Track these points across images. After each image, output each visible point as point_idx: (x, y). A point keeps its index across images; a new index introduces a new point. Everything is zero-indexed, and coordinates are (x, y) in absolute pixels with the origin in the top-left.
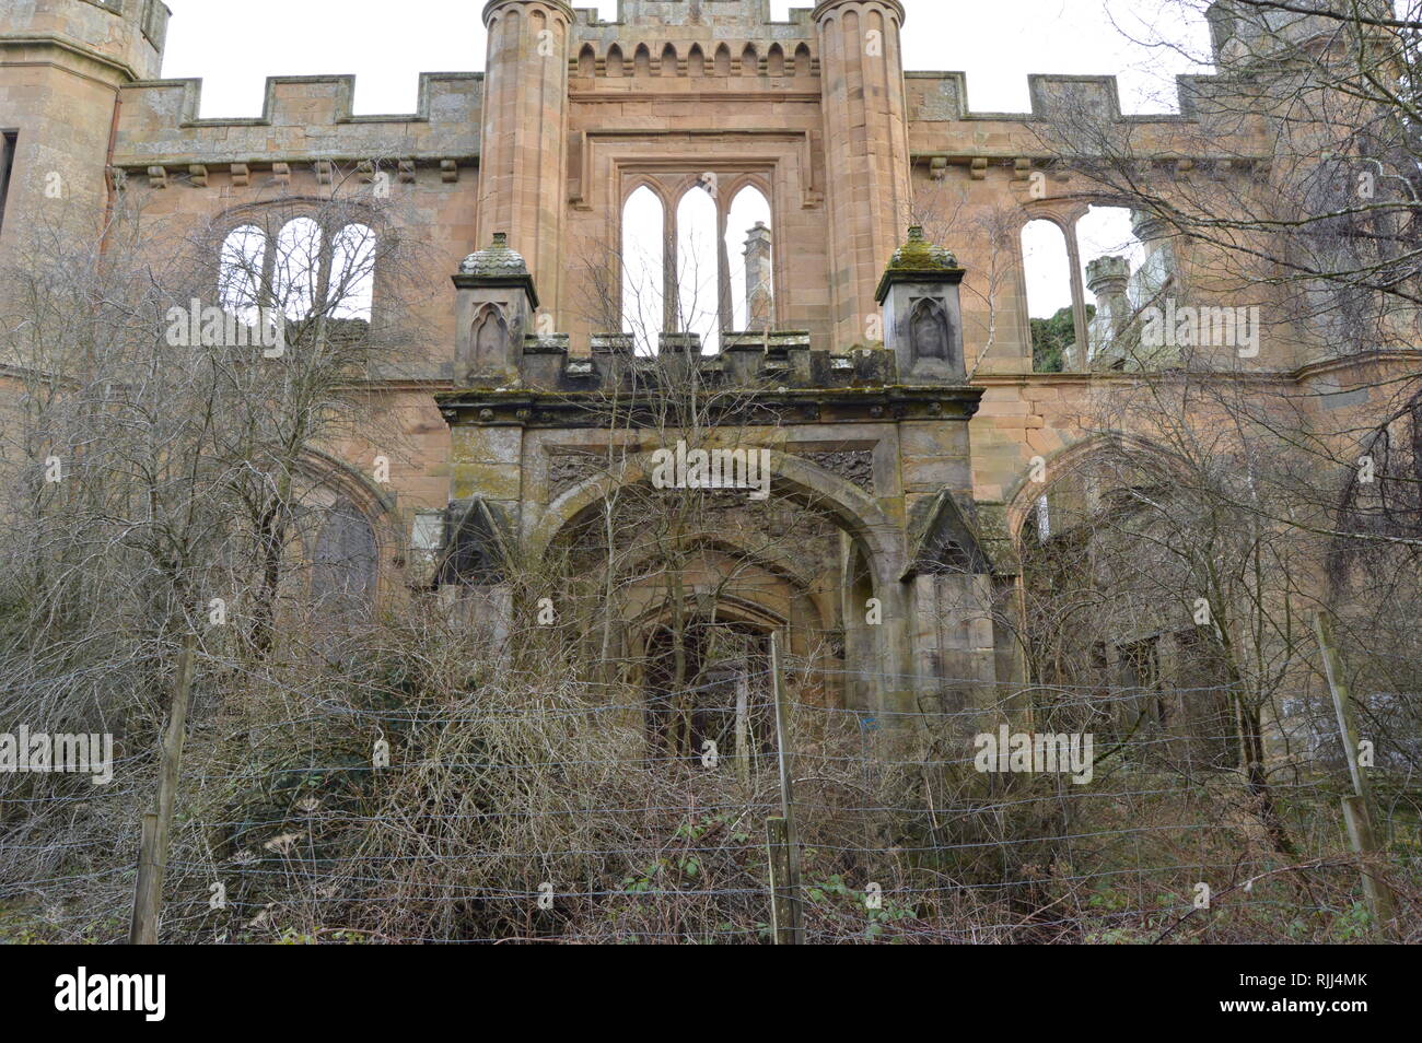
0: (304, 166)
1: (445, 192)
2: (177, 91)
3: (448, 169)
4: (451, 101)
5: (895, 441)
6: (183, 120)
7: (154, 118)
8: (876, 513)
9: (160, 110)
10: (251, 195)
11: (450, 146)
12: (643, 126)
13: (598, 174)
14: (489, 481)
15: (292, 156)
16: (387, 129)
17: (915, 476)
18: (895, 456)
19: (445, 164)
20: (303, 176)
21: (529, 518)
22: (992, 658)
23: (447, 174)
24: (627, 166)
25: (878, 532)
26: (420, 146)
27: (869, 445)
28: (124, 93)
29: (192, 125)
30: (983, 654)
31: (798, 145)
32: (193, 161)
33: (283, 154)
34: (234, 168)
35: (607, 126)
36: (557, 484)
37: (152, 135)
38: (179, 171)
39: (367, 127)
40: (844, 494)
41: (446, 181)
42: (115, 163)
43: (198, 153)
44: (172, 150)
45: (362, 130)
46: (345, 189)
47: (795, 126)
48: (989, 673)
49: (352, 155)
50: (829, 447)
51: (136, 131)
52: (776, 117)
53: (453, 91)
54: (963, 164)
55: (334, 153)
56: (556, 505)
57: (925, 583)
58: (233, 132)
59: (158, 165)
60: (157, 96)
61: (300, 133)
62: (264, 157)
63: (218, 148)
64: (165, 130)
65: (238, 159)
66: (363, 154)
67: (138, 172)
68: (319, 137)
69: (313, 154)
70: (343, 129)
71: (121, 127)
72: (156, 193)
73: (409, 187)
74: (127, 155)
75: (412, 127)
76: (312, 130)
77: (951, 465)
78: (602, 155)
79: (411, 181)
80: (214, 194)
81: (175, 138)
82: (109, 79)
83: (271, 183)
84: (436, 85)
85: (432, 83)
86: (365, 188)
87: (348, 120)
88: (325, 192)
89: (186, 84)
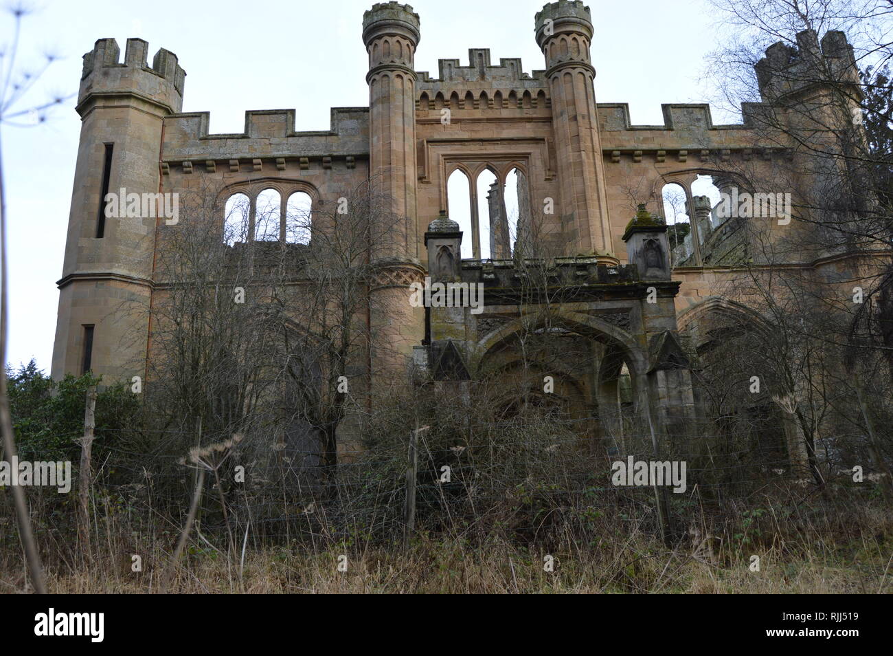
0: (270, 161)
1: (348, 174)
2: (196, 119)
3: (350, 161)
4: (349, 123)
5: (640, 307)
6: (201, 136)
7: (185, 134)
8: (633, 342)
9: (188, 130)
10: (241, 176)
11: (350, 147)
12: (456, 137)
13: (433, 163)
14: (451, 331)
15: (263, 155)
16: (316, 140)
17: (651, 324)
18: (641, 315)
19: (348, 158)
20: (268, 165)
21: (471, 349)
22: (693, 409)
23: (350, 164)
24: (449, 158)
25: (635, 352)
26: (334, 149)
27: (628, 310)
28: (166, 120)
29: (207, 138)
30: (689, 406)
31: (541, 146)
32: (208, 158)
33: (258, 154)
34: (231, 162)
35: (437, 137)
36: (481, 332)
37: (183, 145)
38: (201, 165)
39: (305, 138)
41: (348, 168)
42: (164, 160)
43: (210, 154)
44: (196, 153)
45: (301, 140)
46: (291, 173)
47: (539, 135)
49: (296, 154)
50: (609, 311)
51: (174, 142)
52: (528, 130)
53: (351, 118)
54: (629, 155)
55: (287, 153)
56: (482, 342)
58: (230, 142)
59: (189, 161)
60: (186, 123)
61: (267, 142)
62: (248, 156)
63: (222, 150)
64: (191, 141)
65: (234, 157)
66: (303, 154)
67: (177, 165)
68: (278, 145)
69: (275, 154)
70: (290, 139)
71: (166, 140)
72: (186, 177)
73: (328, 172)
74: (170, 156)
75: (330, 139)
76: (273, 141)
77: (668, 319)
78: (435, 153)
79: (330, 168)
80: (218, 176)
81: (197, 145)
82: (160, 113)
83: (252, 170)
84: (341, 115)
85: (338, 113)
86: (304, 172)
87: (294, 135)
88: (282, 175)
89: (203, 116)
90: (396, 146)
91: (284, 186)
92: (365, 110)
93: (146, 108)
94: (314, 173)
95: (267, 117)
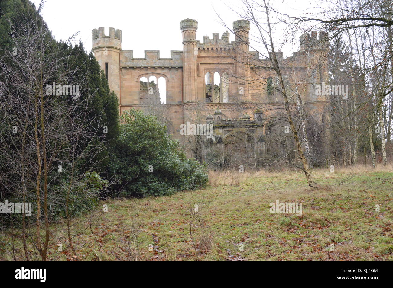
0: (154, 67)
1: (176, 72)
2: (130, 53)
4: (176, 56)
5: (256, 129)
7: (126, 58)
8: (254, 136)
10: (144, 72)
11: (177, 65)
12: (208, 62)
13: (201, 70)
15: (151, 66)
16: (166, 61)
17: (258, 133)
18: (256, 131)
19: (176, 68)
20: (153, 69)
21: (223, 137)
24: (206, 69)
26: (172, 64)
28: (120, 53)
29: (133, 60)
31: (233, 66)
33: (150, 65)
34: (141, 68)
35: (203, 62)
36: (225, 134)
37: (126, 61)
38: (132, 68)
40: (251, 134)
41: (176, 70)
42: (121, 66)
43: (135, 65)
44: (130, 64)
45: (162, 61)
46: (159, 71)
47: (232, 63)
48: (264, 151)
49: (161, 66)
51: (123, 60)
52: (229, 60)
53: (177, 54)
54: (258, 68)
55: (158, 65)
56: (225, 136)
57: (259, 143)
58: (141, 61)
59: (128, 67)
60: (126, 54)
61: (152, 61)
62: (147, 66)
63: (138, 64)
64: (129, 60)
65: (142, 66)
66: (163, 66)
67: (125, 68)
68: (155, 62)
69: (154, 65)
70: (159, 61)
71: (121, 59)
72: (127, 71)
74: (123, 65)
75: (171, 61)
76: (154, 61)
78: (202, 67)
79: (171, 70)
80: (138, 71)
81: (130, 62)
82: (119, 51)
83: (147, 70)
84: (174, 53)
85: (173, 52)
86: (163, 71)
87: (160, 59)
88: (157, 72)
89: (131, 52)
90: (192, 67)
91: (157, 75)
92: (182, 52)
93: (115, 50)
94: (166, 71)
95: (152, 53)
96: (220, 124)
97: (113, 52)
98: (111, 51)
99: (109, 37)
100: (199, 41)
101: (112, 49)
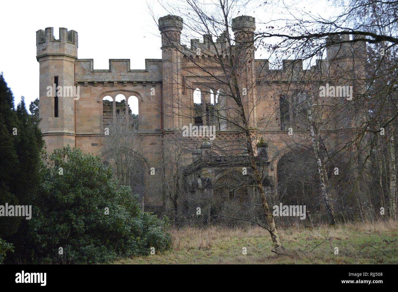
0: (122, 83)
2: (89, 63)
3: (154, 84)
4: (154, 67)
6: (91, 71)
7: (84, 69)
9: (85, 68)
10: (108, 89)
11: (155, 78)
12: (197, 75)
13: (188, 86)
15: (118, 80)
16: (139, 74)
19: (153, 82)
20: (120, 84)
21: (213, 179)
23: (153, 85)
24: (195, 84)
26: (147, 78)
28: (76, 63)
29: (94, 72)
32: (95, 81)
33: (116, 79)
34: (105, 83)
35: (190, 75)
37: (84, 74)
38: (92, 83)
39: (135, 73)
42: (76, 81)
43: (96, 78)
44: (89, 78)
45: (134, 74)
46: (130, 88)
49: (132, 80)
51: (80, 73)
53: (154, 64)
55: (128, 80)
56: (216, 177)
58: (104, 74)
59: (87, 82)
60: (84, 64)
61: (119, 74)
62: (112, 80)
63: (100, 77)
64: (87, 73)
65: (106, 81)
66: (135, 80)
67: (82, 83)
68: (124, 76)
69: (123, 80)
70: (129, 73)
71: (76, 72)
72: (86, 88)
73: (145, 87)
74: (79, 79)
75: (145, 73)
76: (122, 74)
78: (188, 83)
79: (145, 86)
80: (100, 88)
81: (88, 75)
82: (73, 60)
83: (113, 86)
84: (150, 63)
85: (148, 61)
86: (135, 87)
87: (130, 71)
88: (125, 88)
89: (91, 61)
91: (126, 93)
92: (160, 61)
93: (69, 59)
94: (139, 87)
95: (119, 63)
96: (208, 161)
97: (65, 62)
98: (63, 60)
99: (59, 41)
100: (184, 46)
101: (64, 58)
